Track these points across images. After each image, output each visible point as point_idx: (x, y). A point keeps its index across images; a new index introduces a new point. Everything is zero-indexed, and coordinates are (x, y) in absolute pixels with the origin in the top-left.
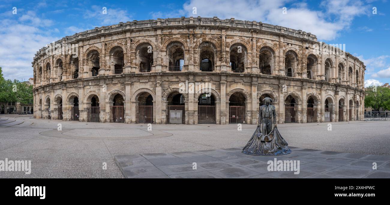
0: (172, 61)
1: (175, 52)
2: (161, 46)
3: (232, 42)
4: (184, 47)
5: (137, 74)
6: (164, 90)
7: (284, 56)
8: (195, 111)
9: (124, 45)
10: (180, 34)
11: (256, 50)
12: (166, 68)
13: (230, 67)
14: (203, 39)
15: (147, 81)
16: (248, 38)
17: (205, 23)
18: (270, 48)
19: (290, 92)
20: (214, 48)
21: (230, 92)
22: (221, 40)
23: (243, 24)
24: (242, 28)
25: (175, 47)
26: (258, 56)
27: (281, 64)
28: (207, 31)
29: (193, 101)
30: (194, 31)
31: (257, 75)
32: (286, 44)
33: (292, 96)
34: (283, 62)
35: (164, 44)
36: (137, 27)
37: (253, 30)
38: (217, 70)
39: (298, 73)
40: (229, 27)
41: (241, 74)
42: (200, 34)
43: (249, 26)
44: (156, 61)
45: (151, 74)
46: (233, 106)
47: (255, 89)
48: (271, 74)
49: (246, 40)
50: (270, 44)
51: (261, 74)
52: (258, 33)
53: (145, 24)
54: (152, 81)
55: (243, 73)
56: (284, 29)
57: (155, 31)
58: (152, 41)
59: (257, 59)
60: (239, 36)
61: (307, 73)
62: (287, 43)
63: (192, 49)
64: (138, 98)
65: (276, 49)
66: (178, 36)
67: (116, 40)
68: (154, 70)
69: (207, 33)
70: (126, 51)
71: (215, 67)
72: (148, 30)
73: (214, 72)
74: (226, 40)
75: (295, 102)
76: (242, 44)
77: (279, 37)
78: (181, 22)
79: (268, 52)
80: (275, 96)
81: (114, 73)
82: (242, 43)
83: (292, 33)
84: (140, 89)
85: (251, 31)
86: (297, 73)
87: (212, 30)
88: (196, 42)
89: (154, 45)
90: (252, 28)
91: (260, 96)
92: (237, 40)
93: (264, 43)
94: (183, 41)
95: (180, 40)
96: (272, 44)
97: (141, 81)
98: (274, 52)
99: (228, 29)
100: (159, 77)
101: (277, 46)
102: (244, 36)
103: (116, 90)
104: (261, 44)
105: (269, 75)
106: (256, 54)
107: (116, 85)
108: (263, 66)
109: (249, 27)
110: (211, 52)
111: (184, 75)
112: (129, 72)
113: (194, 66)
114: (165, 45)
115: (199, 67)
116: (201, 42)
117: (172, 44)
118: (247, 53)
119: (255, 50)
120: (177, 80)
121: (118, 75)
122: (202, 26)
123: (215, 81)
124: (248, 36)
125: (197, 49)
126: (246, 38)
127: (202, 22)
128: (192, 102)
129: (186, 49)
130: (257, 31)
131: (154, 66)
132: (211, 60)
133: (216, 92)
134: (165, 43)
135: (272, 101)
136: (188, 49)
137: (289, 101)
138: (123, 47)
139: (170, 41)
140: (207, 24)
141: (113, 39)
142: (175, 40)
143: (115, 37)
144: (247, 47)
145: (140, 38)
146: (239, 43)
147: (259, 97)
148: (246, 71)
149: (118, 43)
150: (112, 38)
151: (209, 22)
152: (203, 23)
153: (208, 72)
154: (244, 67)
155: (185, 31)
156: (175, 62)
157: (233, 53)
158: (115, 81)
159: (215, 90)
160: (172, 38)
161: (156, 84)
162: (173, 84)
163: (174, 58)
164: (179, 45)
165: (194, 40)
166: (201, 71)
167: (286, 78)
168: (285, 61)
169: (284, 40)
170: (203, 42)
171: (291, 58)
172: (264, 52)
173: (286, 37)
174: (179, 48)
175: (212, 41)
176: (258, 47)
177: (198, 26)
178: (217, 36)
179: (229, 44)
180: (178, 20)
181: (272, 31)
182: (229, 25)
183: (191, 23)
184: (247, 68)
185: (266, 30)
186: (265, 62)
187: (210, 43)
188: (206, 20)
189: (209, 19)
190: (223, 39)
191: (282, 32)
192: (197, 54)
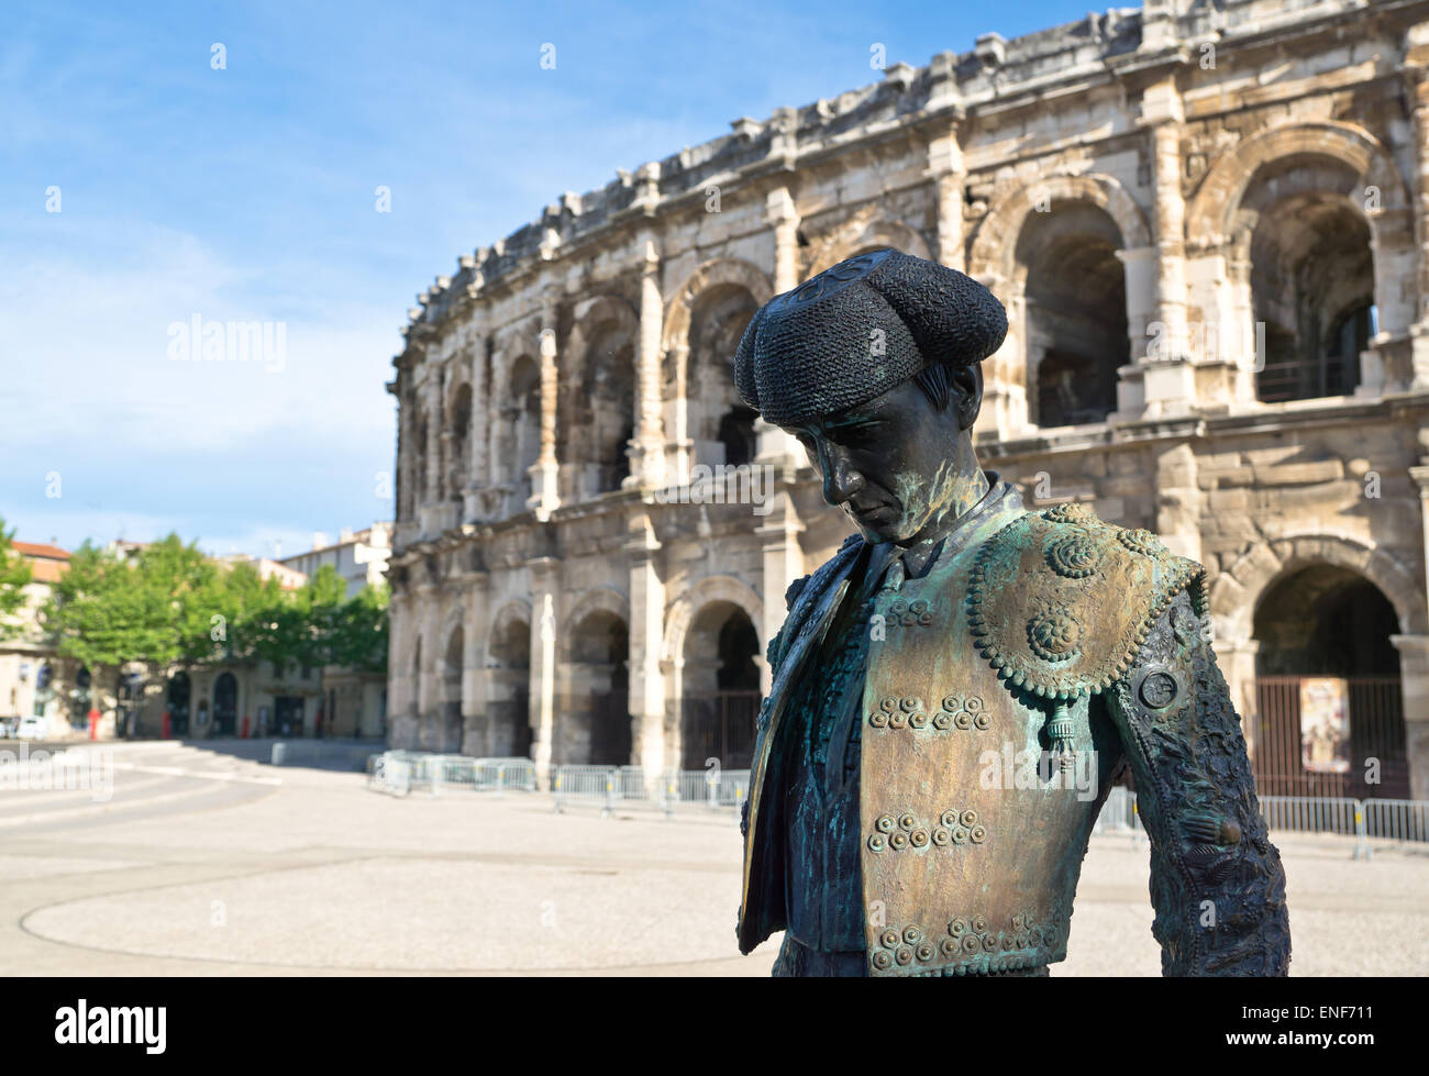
0: (1288, 320)
1: (1318, 252)
6: (1223, 555)
10: (1332, 92)
12: (1232, 381)
15: (1088, 492)
25: (1297, 203)
36: (1004, 90)
45: (1113, 435)
53: (1054, 55)
54: (1123, 494)
57: (1130, 96)
58: (1116, 180)
66: (1319, 110)
67: (867, 201)
68: (1132, 406)
72: (1082, 100)
89: (1132, 207)
94: (1355, 143)
95: (1325, 143)
111: (1381, 423)
117: (1273, 185)
129: (1383, 208)
131: (1136, 378)
136: (1399, 205)
139: (1258, 162)
141: (845, 200)
142: (1287, 146)
143: (859, 185)
145: (1028, 170)
149: (879, 225)
150: (839, 192)
160: (1265, 137)
161: (1156, 512)
162: (1283, 502)
163: (1307, 299)
164: (1328, 190)
174: (1333, 208)
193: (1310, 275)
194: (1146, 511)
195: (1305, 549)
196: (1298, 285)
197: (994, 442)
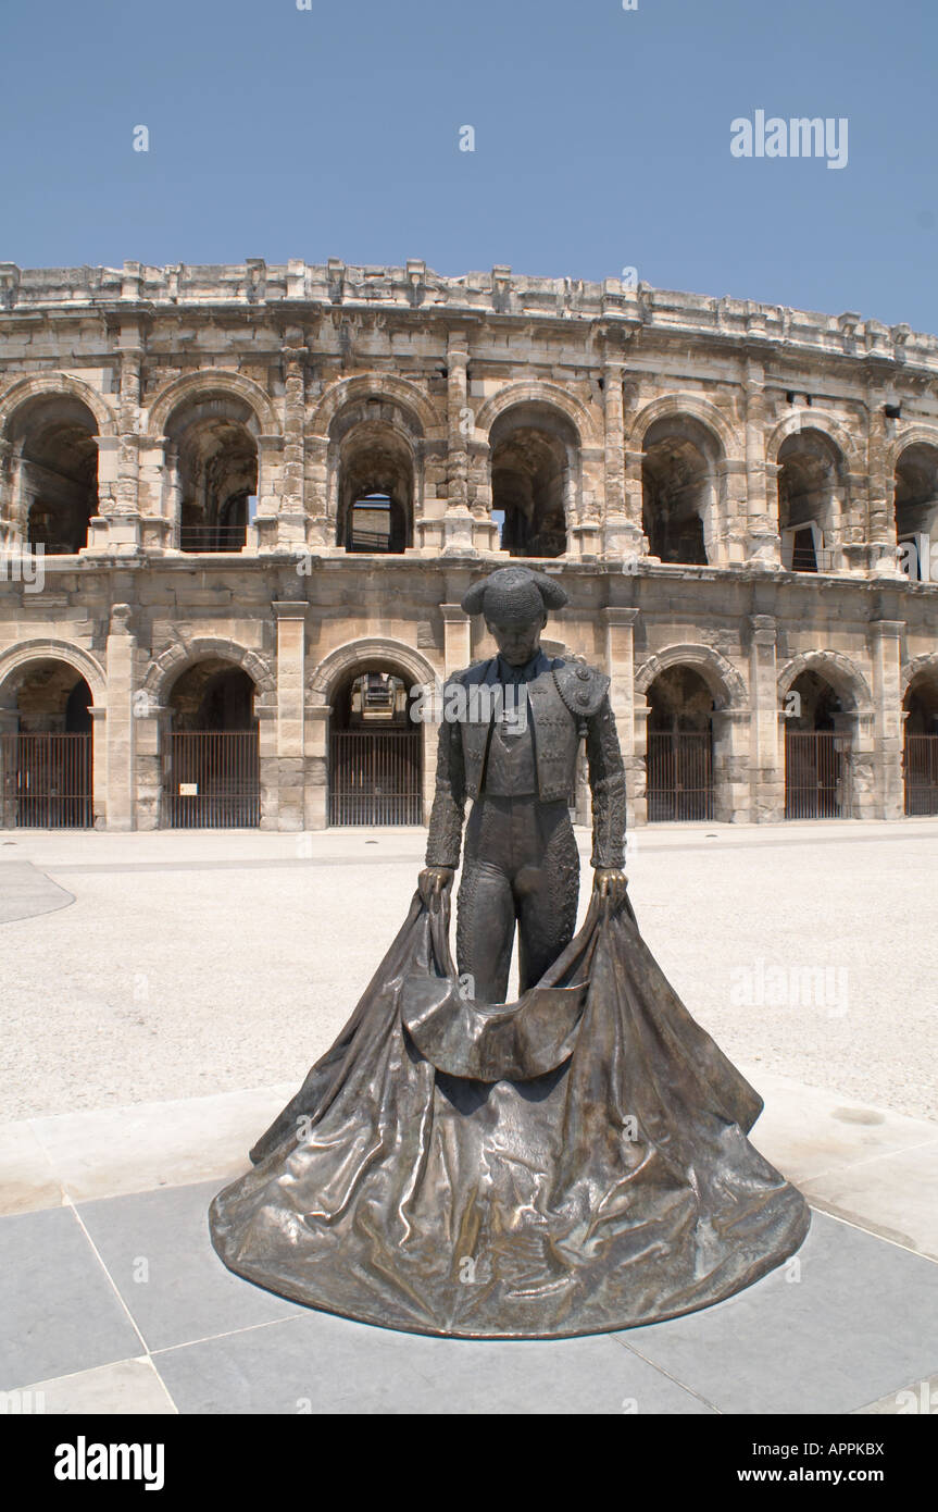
1: (221, 456)
2: (142, 415)
3: (498, 395)
4: (259, 424)
6: (149, 649)
7: (769, 463)
8: (310, 760)
10: (240, 354)
11: (626, 438)
12: (165, 535)
13: (491, 530)
14: (352, 381)
15: (62, 601)
16: (583, 376)
17: (361, 294)
18: (696, 423)
19: (809, 655)
20: (408, 431)
22: (446, 389)
23: (551, 298)
24: (550, 321)
25: (213, 422)
26: (636, 466)
27: (759, 506)
28: (376, 343)
29: (301, 706)
30: (311, 337)
32: (780, 395)
33: (822, 673)
34: (769, 496)
35: (156, 406)
36: (18, 305)
37: (608, 332)
39: (851, 552)
40: (482, 314)
41: (550, 565)
42: (337, 356)
43: (585, 307)
44: (112, 497)
45: (82, 563)
47: (626, 643)
48: (705, 562)
49: (570, 383)
50: (695, 402)
51: (655, 561)
52: (630, 341)
53: (58, 289)
54: (87, 606)
55: (558, 560)
56: (765, 318)
57: (108, 330)
58: (93, 385)
59: (631, 481)
60: (537, 365)
62: (783, 390)
63: (294, 434)
65: (729, 425)
66: (230, 365)
68: (99, 543)
69: (374, 350)
71: (417, 532)
72: (77, 324)
73: (408, 555)
74: (468, 388)
75: (838, 709)
76: (549, 405)
77: (743, 363)
78: (243, 290)
79: (687, 447)
80: (728, 679)
82: (554, 399)
83: (809, 336)
84: (23, 641)
85: (594, 336)
86: (846, 551)
87: (400, 332)
88: (321, 398)
89: (103, 408)
90: (599, 316)
91: (651, 675)
92: (526, 385)
93: (662, 398)
94: (252, 390)
95: (234, 387)
96: (704, 403)
97: (29, 601)
98: (717, 448)
99: (480, 326)
100: (123, 582)
101: (731, 412)
102: (559, 366)
104: (649, 402)
105: (695, 567)
106: (627, 456)
108: (666, 519)
109: (583, 315)
110: (399, 451)
111: (256, 571)
113: (307, 524)
114: (158, 410)
115: (333, 531)
116: (344, 397)
117: (200, 408)
118: (580, 456)
119: (621, 436)
120: (217, 596)
122: (351, 311)
123: (415, 603)
124: (581, 360)
125: (321, 433)
126: (571, 375)
127: (347, 290)
128: (293, 713)
129: (265, 435)
130: (628, 333)
131: (101, 526)
132: (400, 493)
133: (420, 659)
134: (160, 400)
135: (717, 705)
136: (275, 435)
137: (806, 701)
139: (189, 391)
140: (376, 302)
142: (210, 385)
144: (579, 423)
146: (535, 402)
147: (645, 685)
148: (575, 552)
151: (384, 294)
152: (357, 297)
154: (565, 530)
155: (264, 339)
156: (219, 505)
157: (507, 458)
159: (415, 649)
160: (197, 376)
161: (110, 618)
162: (192, 617)
163: (212, 484)
164: (234, 417)
165: (306, 386)
166: (344, 548)
167: (784, 576)
168: (776, 490)
169: (766, 378)
170: (353, 398)
171: (811, 471)
172: (668, 449)
173: (774, 359)
174: (235, 429)
175: (398, 394)
176: (634, 418)
177: (328, 310)
178: (424, 367)
179: (485, 408)
180: (228, 277)
181: (702, 328)
182: (484, 306)
183: (296, 293)
184: (579, 534)
185: (674, 325)
186: (674, 498)
187: (389, 406)
188: (371, 279)
189: (382, 275)
190: (454, 381)
191: (758, 331)
192: (324, 461)
193: (214, 469)
194: (103, 617)
195: (205, 649)
196: (207, 476)
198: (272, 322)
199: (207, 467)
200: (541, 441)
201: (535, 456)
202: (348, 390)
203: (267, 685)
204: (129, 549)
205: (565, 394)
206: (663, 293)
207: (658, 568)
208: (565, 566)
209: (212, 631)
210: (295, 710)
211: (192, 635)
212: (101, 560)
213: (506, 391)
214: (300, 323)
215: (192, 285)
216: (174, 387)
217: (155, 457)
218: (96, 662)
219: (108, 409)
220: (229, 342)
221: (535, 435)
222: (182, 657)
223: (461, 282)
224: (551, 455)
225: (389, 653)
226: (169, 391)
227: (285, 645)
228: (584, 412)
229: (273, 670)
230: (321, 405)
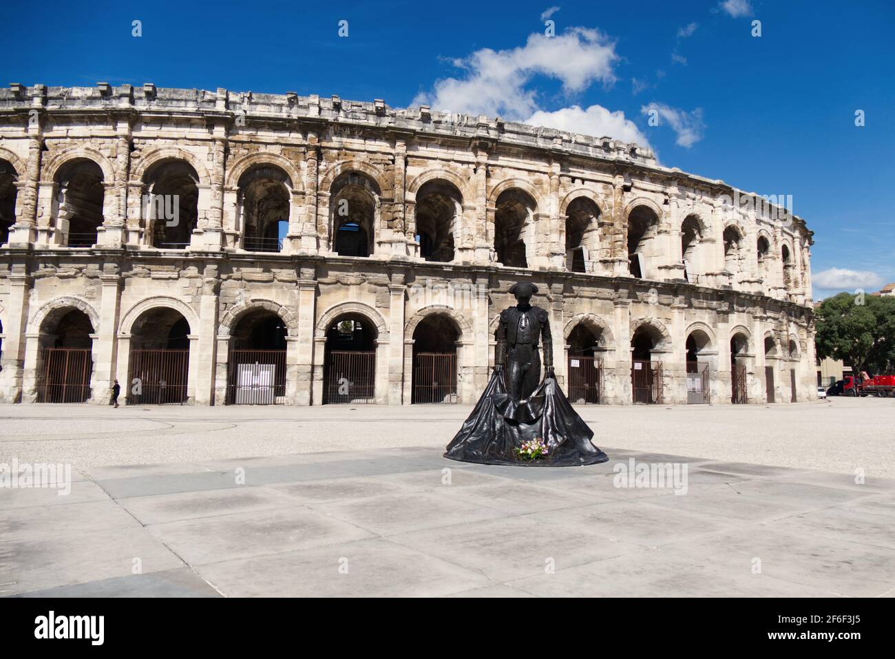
0: (255, 223)
1: (266, 198)
2: (224, 174)
3: (421, 175)
4: (291, 184)
5: (144, 253)
6: (226, 304)
7: (561, 215)
8: (314, 367)
9: (109, 157)
10: (282, 144)
11: (487, 200)
12: (236, 241)
13: (416, 246)
14: (344, 163)
15: (175, 275)
16: (465, 166)
17: (350, 116)
18: (524, 193)
19: (580, 317)
20: (373, 192)
21: (415, 314)
22: (393, 170)
23: (450, 124)
24: (449, 136)
25: (264, 180)
26: (492, 215)
27: (554, 237)
28: (357, 143)
29: (311, 337)
30: (321, 138)
31: (488, 268)
33: (587, 326)
34: (561, 231)
35: (233, 170)
36: (154, 108)
37: (479, 143)
38: (381, 253)
39: (604, 262)
40: (414, 131)
41: (446, 266)
42: (336, 149)
43: (468, 129)
44: (205, 218)
45: (187, 254)
46: (423, 354)
47: (485, 307)
48: (526, 266)
49: (459, 170)
50: (523, 182)
51: (500, 265)
52: (491, 149)
53: (178, 100)
54: (190, 278)
55: (451, 263)
56: (561, 138)
57: (207, 126)
58: (198, 156)
59: (489, 223)
60: (442, 160)
61: (630, 261)
62: (569, 177)
63: (312, 190)
64: (141, 325)
65: (541, 194)
66: (276, 150)
67: (83, 138)
68: (197, 243)
69: (355, 147)
70: (111, 178)
71: (376, 246)
72: (188, 123)
73: (371, 258)
74: (405, 171)
75: (596, 344)
76: (448, 182)
77: (550, 163)
78: (285, 109)
79: (518, 205)
81: (66, 242)
82: (450, 179)
83: (584, 148)
84: (149, 296)
85: (472, 145)
86: (601, 261)
87: (370, 139)
88: (327, 172)
89: (203, 168)
90: (475, 135)
92: (434, 170)
93: (507, 178)
94: (288, 164)
95: (279, 162)
96: (528, 182)
97: (154, 275)
98: (533, 204)
99: (413, 137)
100: (211, 267)
101: (542, 188)
102: (453, 160)
103: (67, 298)
104: (498, 182)
105: (521, 269)
106: (487, 210)
107: (69, 282)
108: (506, 243)
109: (467, 134)
110: (366, 202)
111: (289, 263)
112: (116, 245)
113: (318, 239)
114: (234, 172)
115: (331, 243)
116: (339, 172)
117: (258, 172)
118: (463, 209)
119: (484, 199)
120: (266, 276)
121: (78, 252)
122: (344, 125)
123: (376, 284)
124: (465, 159)
125: (326, 190)
126: (459, 165)
127: (342, 113)
128: (307, 341)
129: (295, 189)
130: (490, 144)
131: (199, 234)
132: (365, 225)
133: (377, 313)
134: (235, 167)
136: (301, 190)
137: (578, 342)
138: (105, 166)
139: (252, 162)
140: (357, 121)
141: (70, 134)
142: (264, 160)
143: (78, 130)
144: (463, 191)
145: (160, 143)
146: (441, 179)
147: (493, 329)
148: (459, 259)
149: (87, 149)
150: (68, 130)
151: (362, 116)
152: (347, 117)
153: (355, 258)
154: (454, 248)
155: (295, 137)
156: (264, 226)
157: (425, 209)
158: (68, 268)
159: (374, 307)
160: (257, 154)
162: (252, 287)
163: (261, 214)
164: (276, 179)
165: (318, 165)
166: (337, 253)
167: (567, 274)
168: (564, 229)
169: (561, 170)
170: (344, 172)
171: (582, 218)
172: (508, 206)
173: (566, 160)
174: (276, 185)
175: (368, 171)
176: (491, 190)
177: (332, 124)
178: (382, 158)
179: (414, 181)
180: (277, 102)
181: (528, 143)
182: (415, 126)
183: (313, 113)
184: (462, 249)
185: (514, 141)
186: (510, 232)
187: (363, 178)
188: (355, 108)
189: (361, 106)
190: (398, 167)
191: (557, 145)
192: (327, 205)
193: (263, 205)
194: (199, 285)
195: (257, 304)
196: (258, 209)
197: (136, 251)
198: (300, 128)
199: (259, 204)
200: (442, 200)
201: (438, 208)
202: (341, 168)
203: (292, 325)
204: (216, 248)
205: (456, 175)
206: (509, 123)
207: (502, 269)
208: (454, 266)
209: (262, 295)
210: (308, 339)
211: (250, 297)
212: (200, 253)
213: (426, 172)
214: (316, 130)
215: (256, 104)
216: (244, 160)
217: (231, 198)
218: (193, 310)
219: (206, 169)
220: (276, 138)
221: (439, 197)
222: (245, 308)
223: (403, 113)
224: (447, 207)
225: (360, 309)
226: (241, 162)
227: (303, 304)
228: (466, 186)
229: (296, 318)
230: (327, 175)
